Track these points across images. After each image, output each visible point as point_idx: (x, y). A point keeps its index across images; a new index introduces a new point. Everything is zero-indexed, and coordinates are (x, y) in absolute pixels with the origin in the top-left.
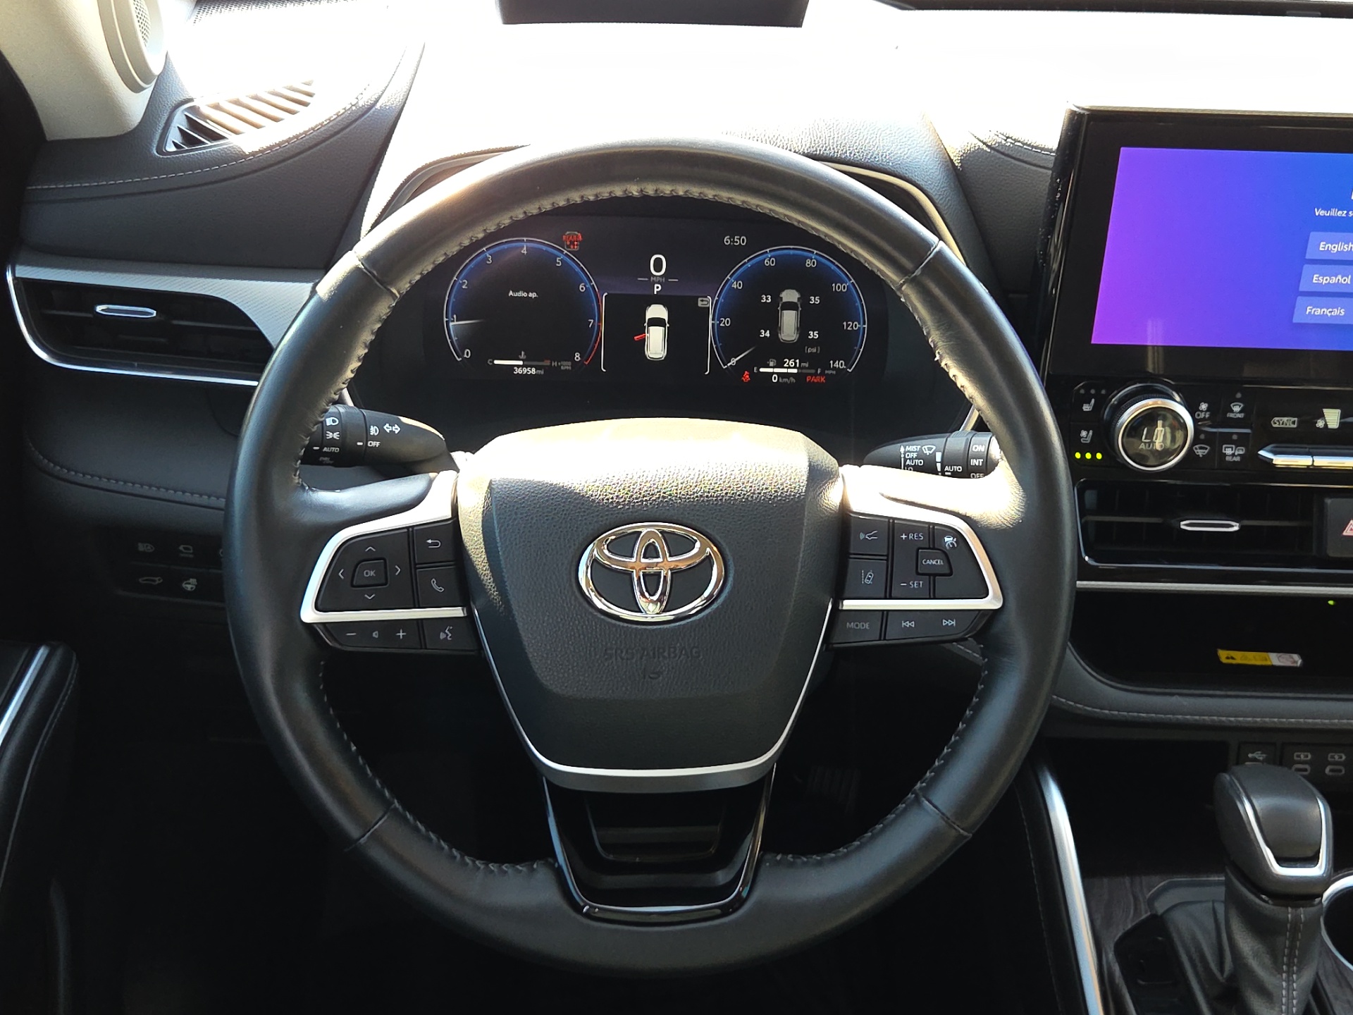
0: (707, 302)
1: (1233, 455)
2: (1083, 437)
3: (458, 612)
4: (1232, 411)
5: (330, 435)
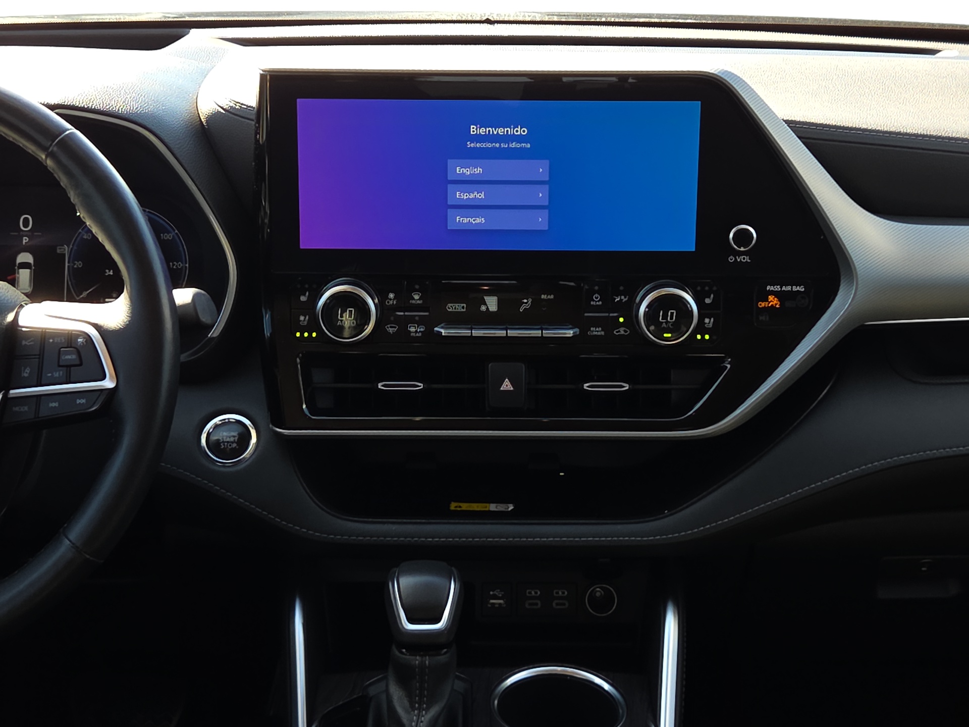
0: (66, 250)
1: (416, 332)
2: (301, 321)
4: (413, 299)
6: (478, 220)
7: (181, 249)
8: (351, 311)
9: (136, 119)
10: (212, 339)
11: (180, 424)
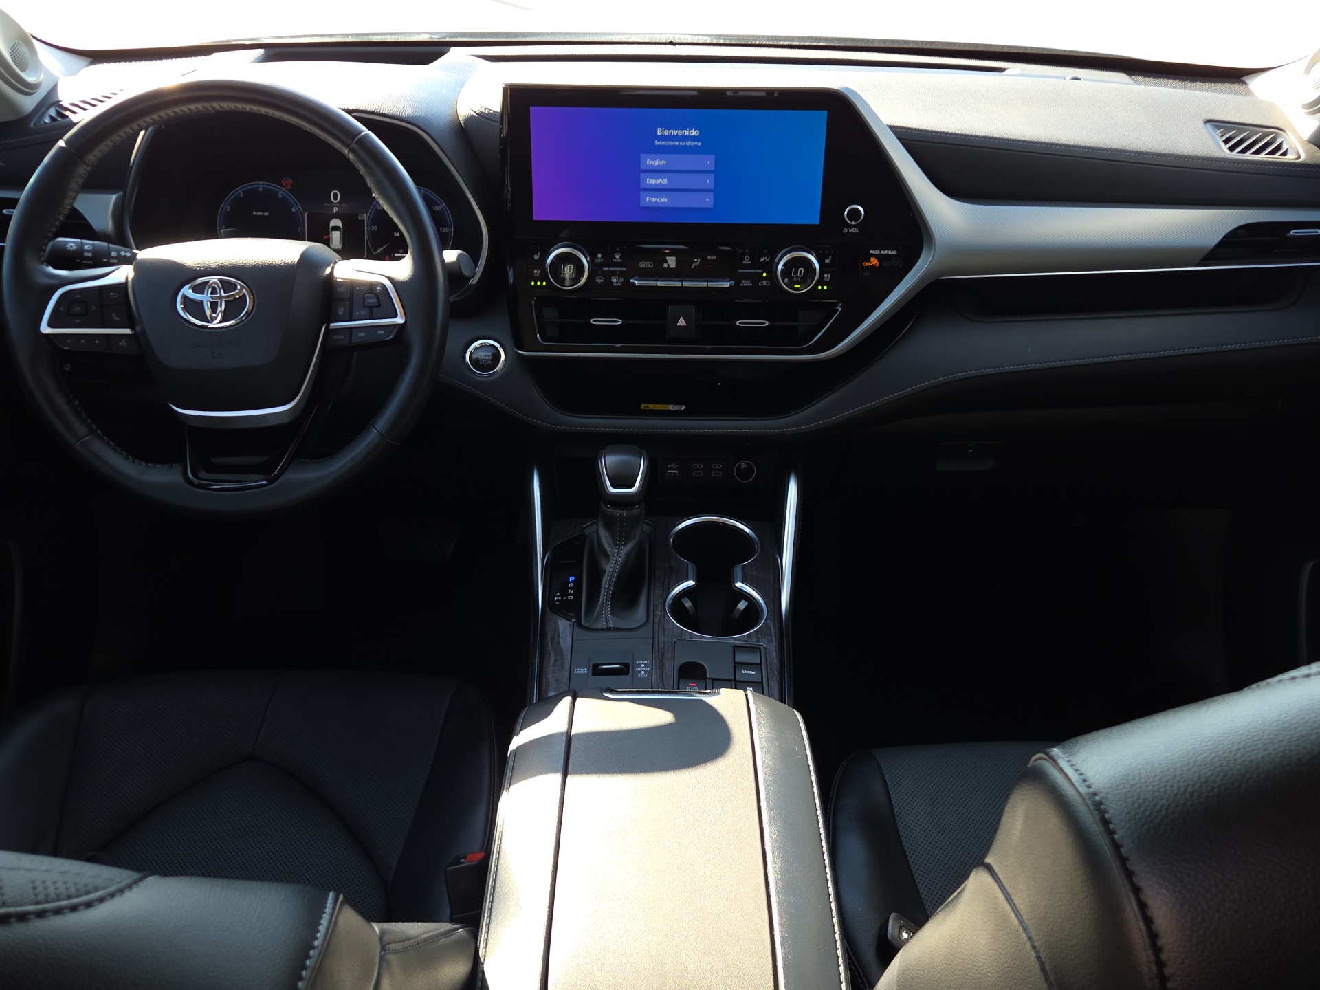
0: (365, 217)
1: (617, 282)
2: (535, 273)
3: (127, 331)
4: (615, 258)
5: (86, 254)
6: (662, 200)
7: (448, 217)
8: (570, 267)
9: (412, 121)
10: (471, 285)
11: (451, 347)
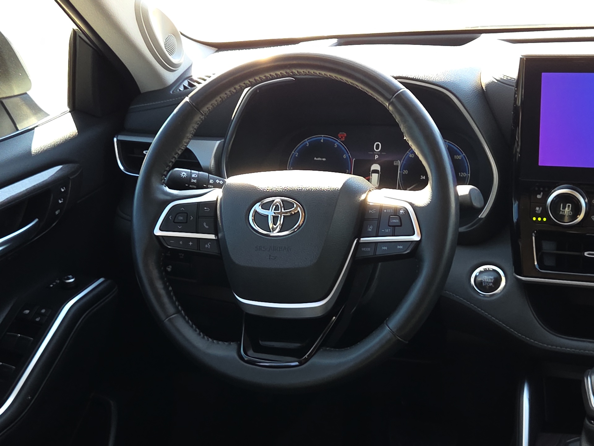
0: (399, 163)
2: (537, 210)
3: (212, 237)
5: (193, 181)
7: (466, 165)
8: (569, 206)
9: (441, 84)
10: (481, 219)
11: (457, 268)
